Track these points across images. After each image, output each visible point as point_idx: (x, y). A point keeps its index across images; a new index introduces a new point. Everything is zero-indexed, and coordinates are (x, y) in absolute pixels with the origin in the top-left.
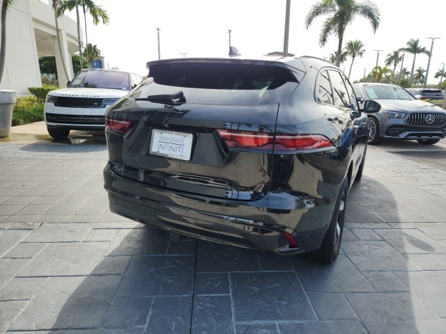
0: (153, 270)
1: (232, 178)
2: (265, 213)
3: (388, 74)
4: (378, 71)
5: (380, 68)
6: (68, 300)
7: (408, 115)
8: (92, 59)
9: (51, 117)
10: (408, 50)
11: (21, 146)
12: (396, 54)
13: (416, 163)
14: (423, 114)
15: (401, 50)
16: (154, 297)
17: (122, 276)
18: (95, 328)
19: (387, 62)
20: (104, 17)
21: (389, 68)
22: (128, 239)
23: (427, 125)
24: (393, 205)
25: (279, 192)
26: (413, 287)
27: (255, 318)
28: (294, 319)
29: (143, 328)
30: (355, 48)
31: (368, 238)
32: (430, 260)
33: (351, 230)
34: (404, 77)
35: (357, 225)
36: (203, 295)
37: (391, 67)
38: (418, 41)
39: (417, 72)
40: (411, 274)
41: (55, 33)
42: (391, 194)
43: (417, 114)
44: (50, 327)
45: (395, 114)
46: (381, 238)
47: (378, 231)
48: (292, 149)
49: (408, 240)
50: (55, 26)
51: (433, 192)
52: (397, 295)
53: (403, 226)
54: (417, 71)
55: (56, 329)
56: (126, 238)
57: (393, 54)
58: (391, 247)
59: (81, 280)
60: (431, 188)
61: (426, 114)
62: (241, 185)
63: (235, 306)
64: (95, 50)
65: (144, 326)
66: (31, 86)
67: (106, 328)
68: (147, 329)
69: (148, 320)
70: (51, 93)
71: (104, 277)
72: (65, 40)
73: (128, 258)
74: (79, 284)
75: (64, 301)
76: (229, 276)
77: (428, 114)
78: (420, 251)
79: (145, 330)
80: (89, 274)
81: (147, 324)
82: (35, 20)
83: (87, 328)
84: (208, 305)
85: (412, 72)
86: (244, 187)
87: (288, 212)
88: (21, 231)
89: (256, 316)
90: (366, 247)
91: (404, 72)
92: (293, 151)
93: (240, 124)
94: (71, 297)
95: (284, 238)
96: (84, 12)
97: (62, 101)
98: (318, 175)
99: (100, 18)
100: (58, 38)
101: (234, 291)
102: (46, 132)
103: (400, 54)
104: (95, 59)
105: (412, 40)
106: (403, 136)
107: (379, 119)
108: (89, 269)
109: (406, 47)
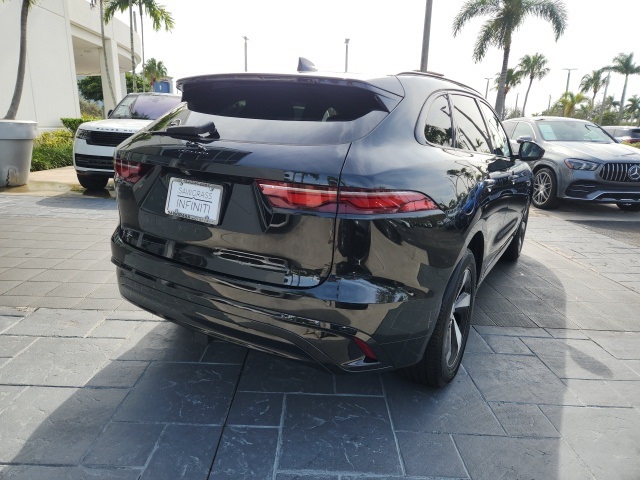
0: (175, 383)
1: (292, 256)
2: (333, 308)
3: (585, 104)
4: (569, 99)
5: (572, 96)
6: (46, 421)
7: (602, 166)
8: (154, 80)
9: (82, 160)
10: (615, 69)
11: (39, 199)
12: (597, 75)
13: (609, 240)
14: (624, 164)
15: (604, 69)
16: (168, 424)
17: (127, 391)
18: (71, 466)
19: (583, 87)
20: (168, 20)
21: (585, 95)
22: (151, 336)
23: (631, 181)
24: (560, 302)
25: (352, 278)
26: (567, 431)
27: (309, 465)
28: (367, 470)
29: (139, 471)
30: (533, 66)
31: (510, 351)
32: (602, 390)
33: (486, 337)
34: (608, 109)
35: (497, 330)
36: (239, 426)
37: (590, 94)
38: (631, 56)
39: (630, 103)
40: (566, 411)
41: (99, 43)
42: (560, 284)
43: (615, 164)
44: (9, 460)
45: (582, 164)
46: (530, 353)
47: (527, 341)
48: (368, 212)
49: (573, 357)
50: (100, 32)
51: (627, 284)
52: (537, 443)
53: (568, 334)
54: (630, 100)
55: (17, 464)
56: (148, 334)
57: (592, 76)
58: (543, 366)
59: (70, 392)
60: (625, 277)
61: (630, 164)
62: (304, 266)
63: (282, 446)
64: (159, 68)
65: (142, 468)
66: (66, 117)
67: (88, 466)
68: (145, 473)
69: (149, 459)
70: (83, 126)
71: (103, 391)
72: (115, 53)
73: (145, 364)
74: (65, 399)
75: (40, 422)
76: (285, 398)
77: (633, 164)
78: (588, 374)
79: (141, 474)
80: (83, 385)
81: (146, 465)
82: (73, 25)
83: (61, 465)
84: (243, 441)
85: (622, 101)
86: (307, 270)
87: (364, 307)
88: (6, 318)
89: (310, 462)
90: (505, 365)
91: (610, 101)
92: (371, 216)
93: (304, 174)
94: (50, 418)
95: (355, 347)
96: (141, 14)
97: (96, 138)
98: (422, 257)
99: (162, 23)
100: (104, 49)
101: (285, 422)
102: (76, 181)
103: (603, 76)
104: (159, 80)
105: (622, 55)
106: (592, 197)
107: (557, 171)
108: (85, 378)
109: (613, 65)
